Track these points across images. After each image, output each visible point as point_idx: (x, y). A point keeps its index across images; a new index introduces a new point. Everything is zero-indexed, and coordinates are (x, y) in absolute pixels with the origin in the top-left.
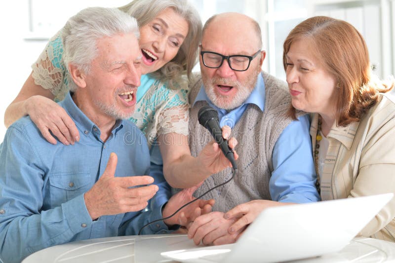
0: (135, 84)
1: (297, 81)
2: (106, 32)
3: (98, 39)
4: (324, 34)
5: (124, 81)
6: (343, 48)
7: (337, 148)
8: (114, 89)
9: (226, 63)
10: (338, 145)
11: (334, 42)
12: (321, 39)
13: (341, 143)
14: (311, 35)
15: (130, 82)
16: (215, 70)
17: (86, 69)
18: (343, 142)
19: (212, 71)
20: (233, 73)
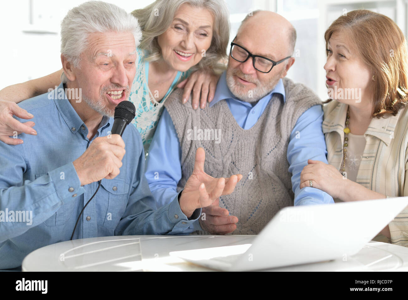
0: (121, 84)
1: (334, 69)
2: (98, 27)
3: (90, 33)
4: (362, 26)
5: (111, 80)
6: (380, 41)
7: (376, 146)
8: (101, 86)
9: (250, 60)
10: (377, 142)
11: (372, 35)
12: (359, 31)
13: (381, 140)
14: (350, 26)
15: (117, 81)
16: (239, 63)
17: (75, 62)
18: (382, 139)
19: (236, 64)
20: (254, 71)
